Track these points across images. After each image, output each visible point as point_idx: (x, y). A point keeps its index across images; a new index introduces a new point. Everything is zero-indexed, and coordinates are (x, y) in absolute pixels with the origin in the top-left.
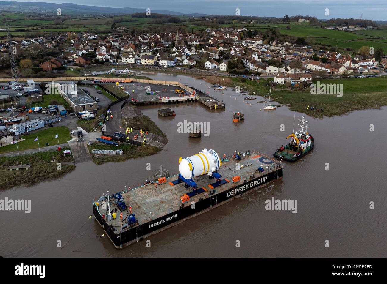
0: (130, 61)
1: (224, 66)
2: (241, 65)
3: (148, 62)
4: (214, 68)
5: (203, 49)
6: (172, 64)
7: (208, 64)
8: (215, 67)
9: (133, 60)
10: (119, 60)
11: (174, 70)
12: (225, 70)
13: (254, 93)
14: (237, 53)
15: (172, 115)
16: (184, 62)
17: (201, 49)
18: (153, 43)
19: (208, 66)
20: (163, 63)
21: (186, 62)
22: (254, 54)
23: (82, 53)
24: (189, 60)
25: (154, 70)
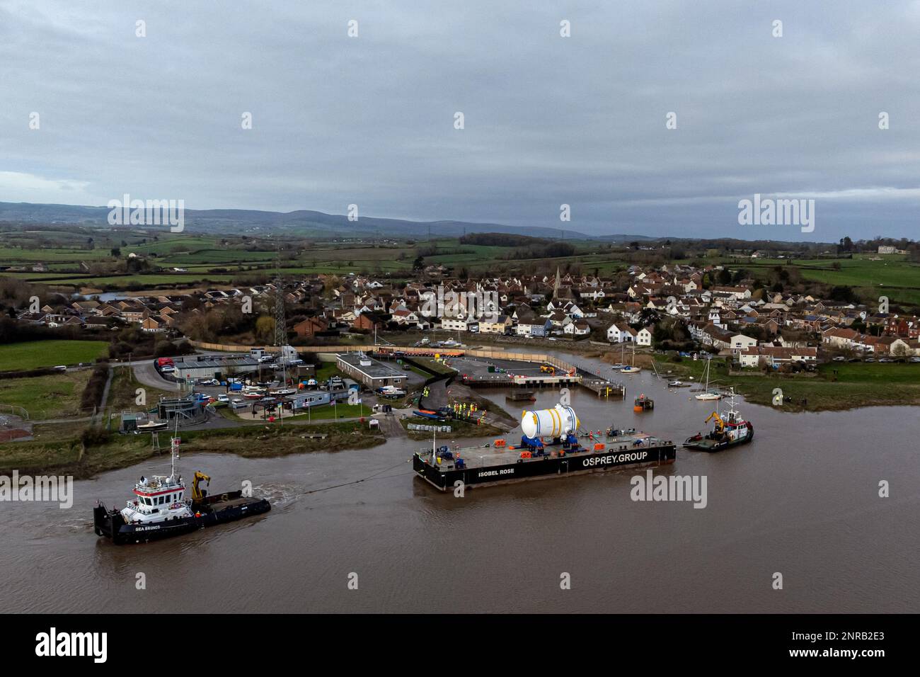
0: (458, 327)
1: (647, 335)
2: (680, 334)
3: (494, 329)
4: (626, 340)
5: (610, 307)
6: (541, 333)
7: (614, 332)
8: (629, 339)
9: (465, 324)
10: (436, 326)
11: (544, 343)
12: (649, 344)
13: (691, 378)
14: (684, 314)
15: (529, 400)
16: (565, 329)
17: (607, 307)
18: (505, 296)
19: (614, 335)
20: (523, 329)
21: (570, 328)
22: (712, 314)
23: (361, 311)
24: (576, 324)
25: (505, 343)
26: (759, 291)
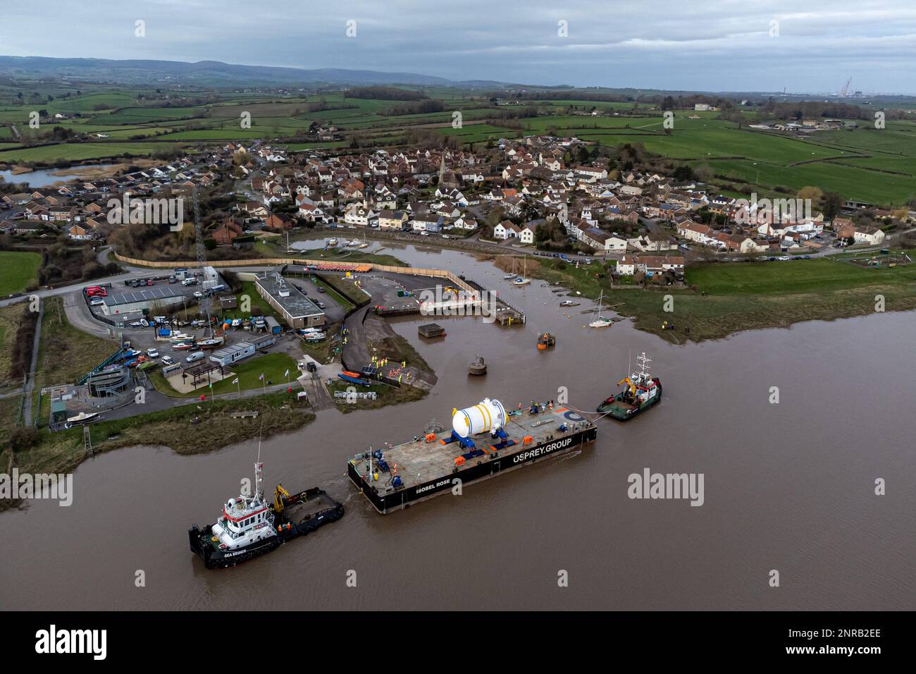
0: (359, 221)
1: (529, 234)
2: (558, 234)
3: (392, 224)
4: (510, 236)
5: (491, 193)
6: (434, 229)
7: (500, 231)
8: (513, 235)
9: (366, 219)
10: (340, 219)
11: (440, 241)
12: (531, 241)
13: (578, 293)
14: (555, 202)
15: (441, 336)
16: (455, 223)
17: (487, 192)
18: (396, 178)
19: (500, 233)
20: (418, 225)
21: (459, 223)
22: (585, 212)
23: (270, 200)
24: (465, 219)
25: (404, 240)
26: (614, 172)
